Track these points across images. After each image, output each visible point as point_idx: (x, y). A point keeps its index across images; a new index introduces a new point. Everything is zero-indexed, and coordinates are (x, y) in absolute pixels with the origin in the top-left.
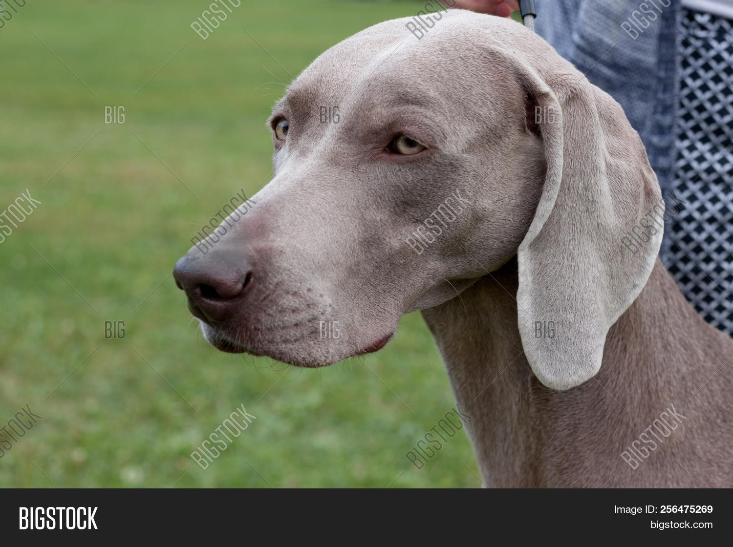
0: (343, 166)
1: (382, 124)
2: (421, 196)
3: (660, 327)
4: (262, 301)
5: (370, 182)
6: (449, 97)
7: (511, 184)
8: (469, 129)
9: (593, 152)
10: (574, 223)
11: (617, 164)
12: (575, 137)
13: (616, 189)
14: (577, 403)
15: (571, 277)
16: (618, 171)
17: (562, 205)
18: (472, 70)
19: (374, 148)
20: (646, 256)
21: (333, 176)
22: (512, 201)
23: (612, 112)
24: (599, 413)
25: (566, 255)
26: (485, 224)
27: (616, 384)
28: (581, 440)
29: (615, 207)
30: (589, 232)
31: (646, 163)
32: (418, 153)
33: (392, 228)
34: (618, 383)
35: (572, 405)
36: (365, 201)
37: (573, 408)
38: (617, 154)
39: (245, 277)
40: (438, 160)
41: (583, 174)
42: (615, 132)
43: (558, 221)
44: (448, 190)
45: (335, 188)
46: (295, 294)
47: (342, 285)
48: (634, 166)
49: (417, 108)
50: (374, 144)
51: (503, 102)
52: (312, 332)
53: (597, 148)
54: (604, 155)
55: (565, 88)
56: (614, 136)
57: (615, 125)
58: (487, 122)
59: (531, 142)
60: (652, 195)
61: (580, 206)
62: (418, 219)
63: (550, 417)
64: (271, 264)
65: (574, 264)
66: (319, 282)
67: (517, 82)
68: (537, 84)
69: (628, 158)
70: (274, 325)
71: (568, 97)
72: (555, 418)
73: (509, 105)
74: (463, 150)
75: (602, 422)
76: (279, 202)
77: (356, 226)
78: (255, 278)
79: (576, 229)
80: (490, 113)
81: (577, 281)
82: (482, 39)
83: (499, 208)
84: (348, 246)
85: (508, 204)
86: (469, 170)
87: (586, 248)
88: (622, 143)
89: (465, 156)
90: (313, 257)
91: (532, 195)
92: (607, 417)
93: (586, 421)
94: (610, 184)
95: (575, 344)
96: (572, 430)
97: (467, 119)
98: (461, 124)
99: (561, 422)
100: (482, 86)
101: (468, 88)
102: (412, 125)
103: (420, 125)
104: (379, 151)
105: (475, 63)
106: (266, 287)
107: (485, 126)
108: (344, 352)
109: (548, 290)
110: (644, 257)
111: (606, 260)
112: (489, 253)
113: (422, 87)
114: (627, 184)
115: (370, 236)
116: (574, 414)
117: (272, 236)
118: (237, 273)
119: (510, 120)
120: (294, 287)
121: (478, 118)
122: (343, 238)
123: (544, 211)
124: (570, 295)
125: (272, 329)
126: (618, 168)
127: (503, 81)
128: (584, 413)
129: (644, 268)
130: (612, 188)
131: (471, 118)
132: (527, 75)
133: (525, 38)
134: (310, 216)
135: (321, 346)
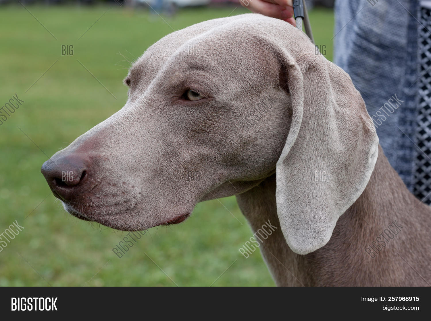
0: (154, 108)
1: (179, 82)
2: (204, 126)
3: (387, 211)
4: (93, 189)
5: (171, 118)
6: (224, 66)
7: (268, 121)
8: (237, 86)
9: (324, 103)
10: (312, 148)
11: (343, 111)
12: (312, 94)
13: (341, 127)
14: (332, 259)
15: (310, 182)
16: (343, 116)
17: (304, 137)
18: (243, 50)
19: (174, 97)
20: (365, 171)
21: (148, 114)
22: (270, 132)
23: (341, 79)
24: (346, 265)
25: (307, 168)
26: (251, 146)
27: (356, 247)
28: (337, 281)
29: (341, 139)
30: (322, 154)
31: (365, 112)
32: (200, 100)
33: (186, 147)
34: (357, 246)
35: (329, 260)
36: (167, 129)
37: (330, 261)
38: (343, 105)
39: (81, 173)
40: (213, 104)
41: (317, 117)
42: (343, 92)
43: (301, 147)
44: (223, 123)
45: (148, 121)
46: (114, 185)
47: (149, 181)
48: (354, 113)
49: (201, 73)
50: (174, 94)
51: (263, 70)
52: (128, 210)
53: (327, 101)
54: (333, 105)
55: (306, 62)
56: (342, 93)
57: (342, 87)
58: (249, 82)
59: (283, 96)
60: (369, 132)
61: (315, 137)
62: (204, 141)
63: (316, 267)
64: (99, 166)
65: (311, 174)
66: (131, 178)
67: (275, 58)
68: (287, 59)
69: (351, 108)
70: (101, 204)
71: (307, 68)
72: (319, 268)
73: (267, 72)
74: (231, 99)
75: (349, 270)
76: (109, 129)
77: (160, 145)
78: (89, 174)
79: (313, 152)
80: (252, 77)
81: (313, 185)
82: (255, 31)
83: (260, 136)
84: (154, 156)
85: (267, 134)
86: (237, 112)
87: (320, 164)
88: (347, 98)
89: (233, 102)
90: (128, 163)
91: (284, 129)
92: (352, 267)
93: (338, 270)
94: (338, 124)
95: (311, 226)
96: (330, 276)
97: (236, 80)
98: (231, 83)
99: (323, 270)
100: (248, 60)
101: (238, 60)
102: (196, 83)
103: (201, 83)
104: (176, 98)
105: (246, 45)
106: (95, 180)
107: (248, 85)
108: (152, 222)
109: (296, 191)
110: (363, 172)
111: (334, 172)
112: (257, 165)
113: (206, 59)
114: (349, 124)
115: (170, 151)
116: (331, 265)
117: (102, 149)
118: (76, 171)
119: (268, 81)
120: (113, 181)
121: (243, 79)
122: (151, 152)
123: (290, 140)
124: (309, 194)
125: (99, 206)
126: (343, 114)
127: (264, 57)
128: (337, 265)
129: (363, 178)
130: (339, 127)
131: (238, 79)
132: (281, 53)
133: (285, 31)
134: (129, 138)
135: (133, 218)
